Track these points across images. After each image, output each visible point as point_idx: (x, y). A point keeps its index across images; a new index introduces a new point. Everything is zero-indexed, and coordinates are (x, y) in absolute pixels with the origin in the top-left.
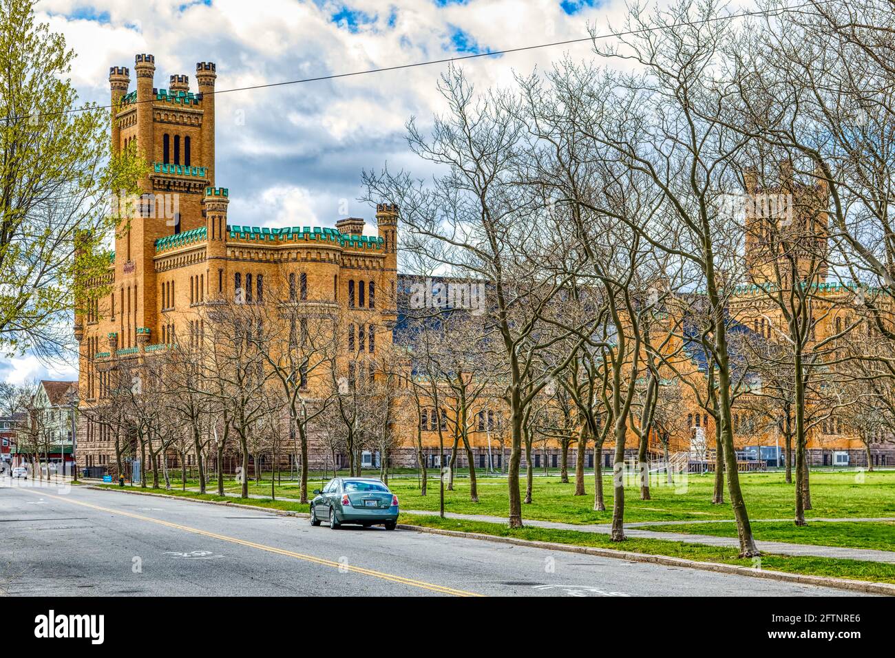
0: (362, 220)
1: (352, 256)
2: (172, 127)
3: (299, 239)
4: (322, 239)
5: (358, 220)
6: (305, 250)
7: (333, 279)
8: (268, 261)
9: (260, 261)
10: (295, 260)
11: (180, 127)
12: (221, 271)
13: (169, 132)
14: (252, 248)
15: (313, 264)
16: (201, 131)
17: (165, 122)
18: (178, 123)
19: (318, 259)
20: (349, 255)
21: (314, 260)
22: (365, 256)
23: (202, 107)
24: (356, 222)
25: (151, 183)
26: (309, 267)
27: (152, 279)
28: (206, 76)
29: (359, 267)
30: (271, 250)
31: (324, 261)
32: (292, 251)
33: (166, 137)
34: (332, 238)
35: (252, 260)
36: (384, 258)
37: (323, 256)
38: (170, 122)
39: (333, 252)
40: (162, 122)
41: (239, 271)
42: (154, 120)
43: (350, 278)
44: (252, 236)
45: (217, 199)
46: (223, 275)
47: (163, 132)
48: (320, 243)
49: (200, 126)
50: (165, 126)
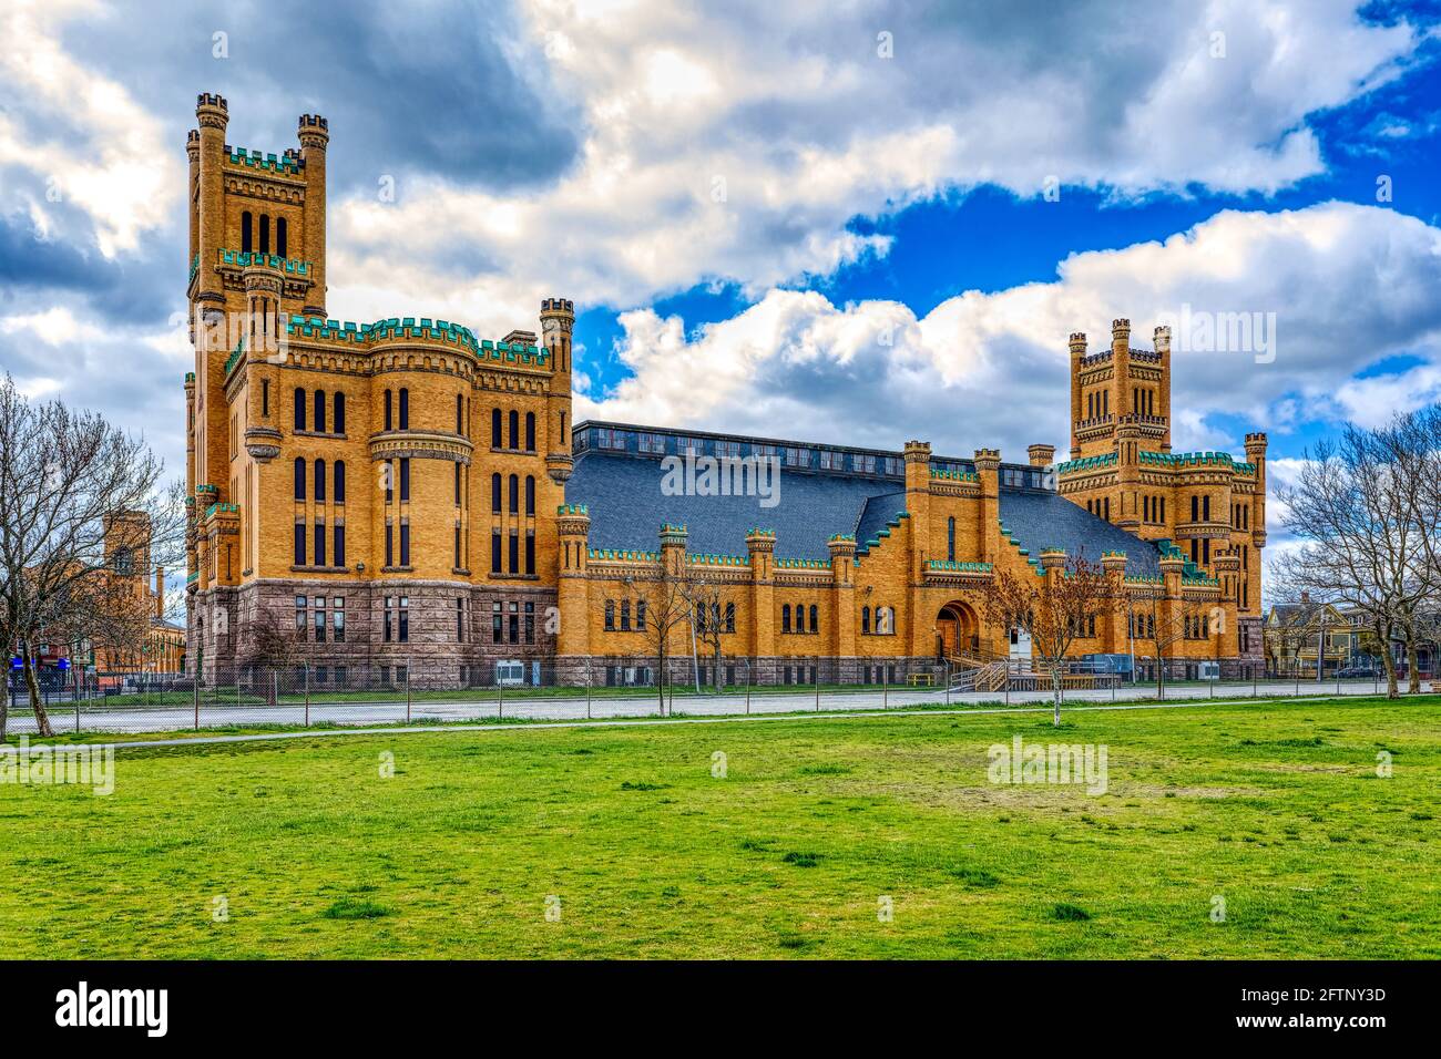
0: (534, 334)
1: (498, 372)
2: (256, 203)
3: (396, 336)
4: (432, 337)
5: (526, 333)
6: (406, 354)
7: (454, 400)
8: (352, 373)
9: (340, 371)
10: (391, 369)
11: (270, 204)
12: (266, 383)
13: (251, 210)
14: (324, 351)
15: (420, 374)
16: (304, 211)
17: (245, 195)
18: (265, 198)
19: (427, 366)
20: (491, 371)
21: (419, 369)
22: (518, 374)
23: (305, 178)
24: (523, 336)
25: (218, 278)
26: (412, 379)
27: (221, 416)
28: (311, 133)
29: (510, 390)
30: (358, 355)
31: (435, 370)
32: (386, 356)
33: (247, 217)
34: (451, 336)
35: (325, 369)
36: (549, 378)
37: (435, 362)
38: (252, 196)
39: (453, 359)
40: (239, 193)
41: (302, 385)
42: (227, 190)
43: (495, 406)
44: (324, 333)
45: (258, 270)
46: (271, 389)
47: (240, 209)
48: (431, 342)
49: (302, 204)
50: (244, 200)
